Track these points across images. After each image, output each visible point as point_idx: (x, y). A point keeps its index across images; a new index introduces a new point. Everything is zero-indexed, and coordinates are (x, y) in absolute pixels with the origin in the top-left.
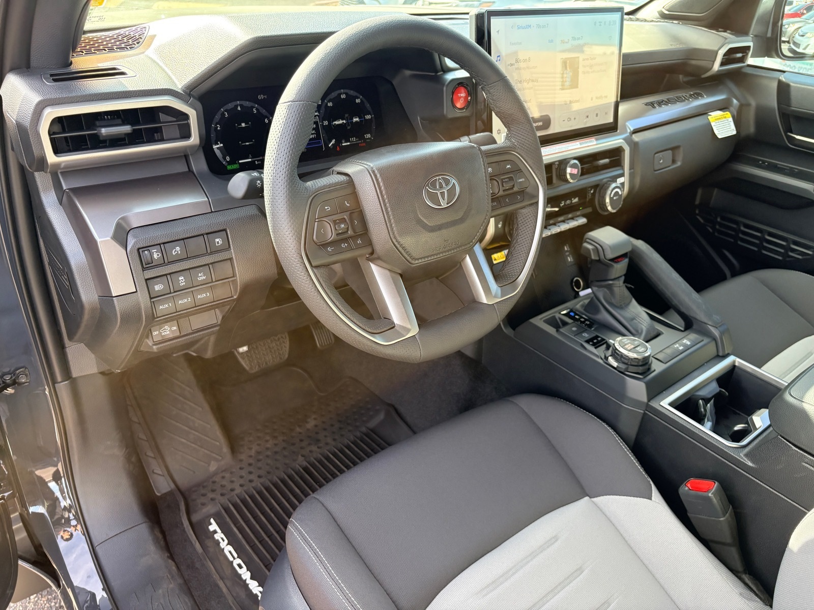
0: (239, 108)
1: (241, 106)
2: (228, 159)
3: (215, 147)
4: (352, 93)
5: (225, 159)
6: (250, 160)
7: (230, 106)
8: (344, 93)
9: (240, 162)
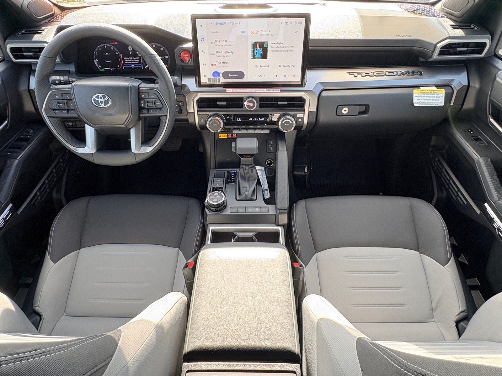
0: (105, 47)
1: (106, 46)
2: (100, 66)
3: (95, 61)
4: (159, 45)
5: (99, 67)
6: (109, 68)
7: (102, 45)
8: (155, 45)
9: (105, 68)
